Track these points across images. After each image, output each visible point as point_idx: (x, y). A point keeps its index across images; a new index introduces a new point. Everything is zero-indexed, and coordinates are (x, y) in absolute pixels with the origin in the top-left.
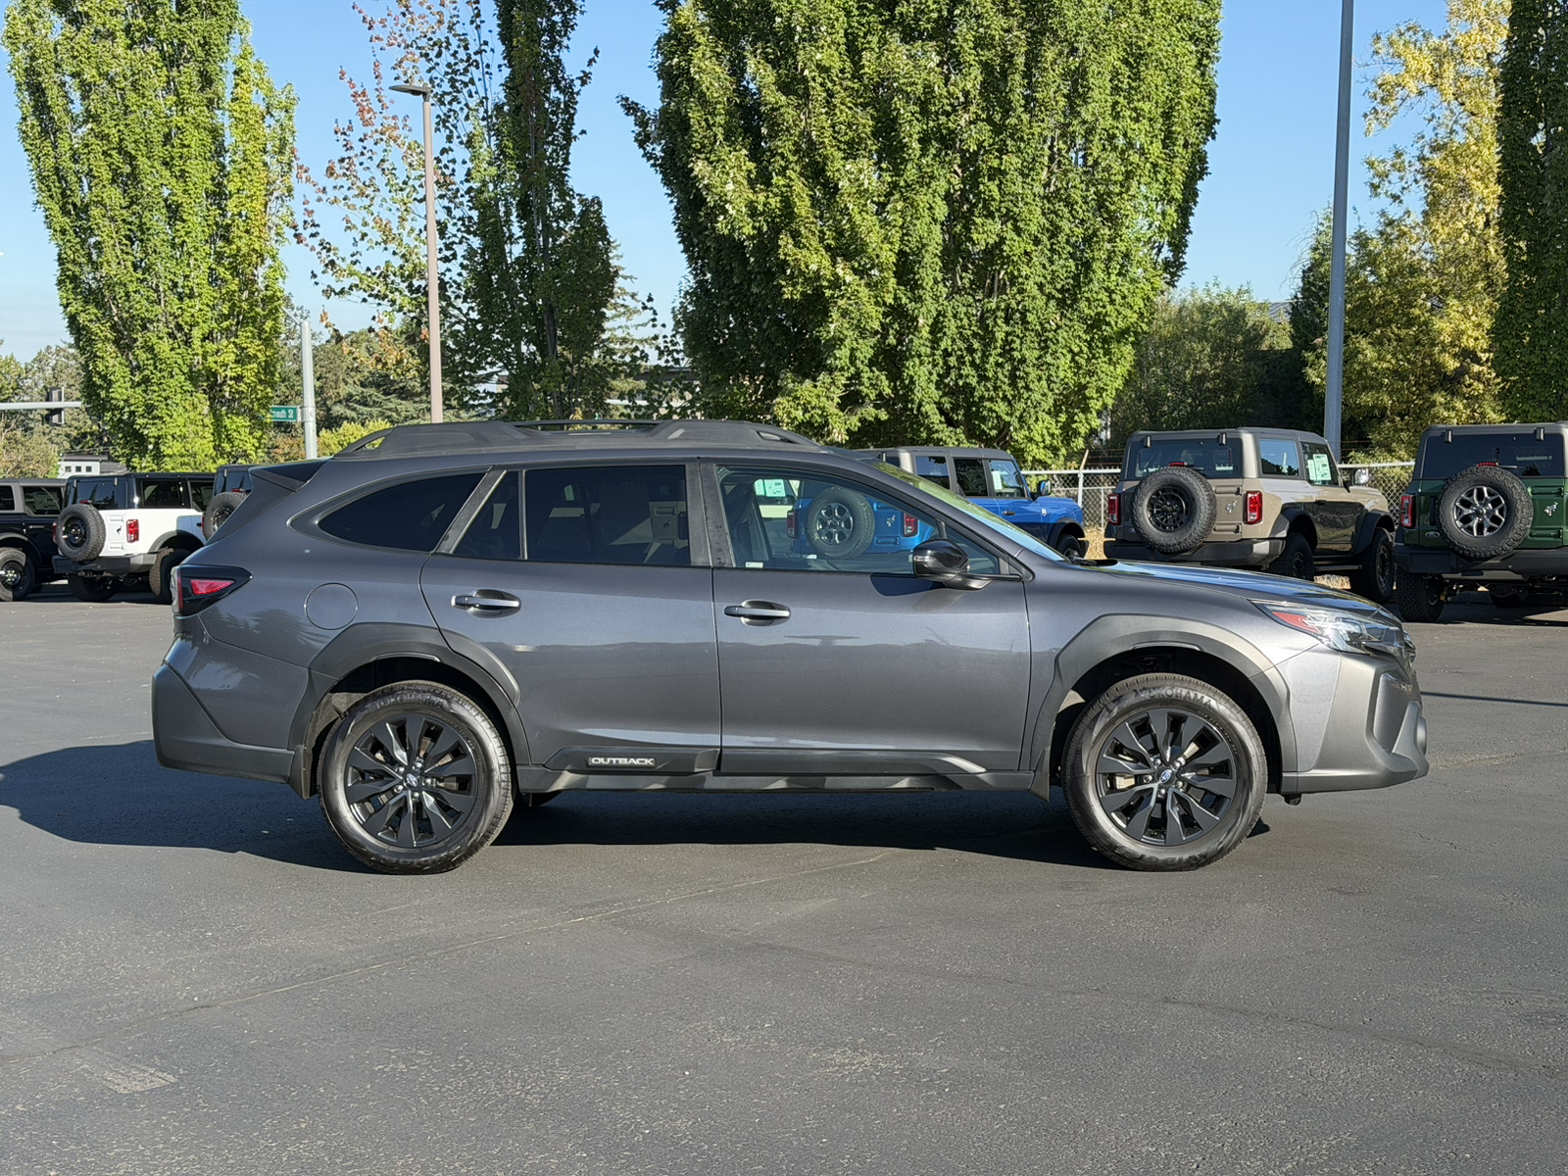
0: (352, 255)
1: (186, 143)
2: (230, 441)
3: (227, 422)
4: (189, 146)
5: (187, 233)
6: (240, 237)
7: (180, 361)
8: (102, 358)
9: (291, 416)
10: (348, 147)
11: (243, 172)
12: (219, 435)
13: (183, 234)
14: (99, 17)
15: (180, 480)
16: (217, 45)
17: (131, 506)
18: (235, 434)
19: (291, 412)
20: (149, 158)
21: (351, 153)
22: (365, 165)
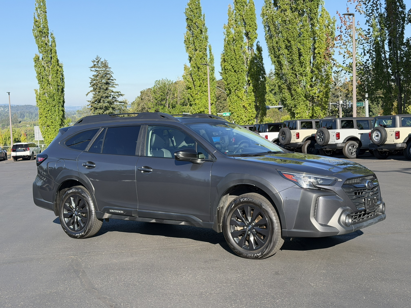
0: (343, 61)
1: (304, 36)
2: (316, 113)
3: (315, 108)
4: (305, 37)
5: (304, 59)
6: (318, 59)
7: (303, 93)
8: (284, 93)
9: (362, 105)
10: (341, 32)
11: (319, 42)
12: (313, 112)
13: (303, 60)
14: (283, 6)
15: (280, 124)
16: (313, 9)
17: (266, 132)
18: (316, 111)
19: (362, 104)
20: (294, 41)
21: (342, 34)
22: (346, 36)
